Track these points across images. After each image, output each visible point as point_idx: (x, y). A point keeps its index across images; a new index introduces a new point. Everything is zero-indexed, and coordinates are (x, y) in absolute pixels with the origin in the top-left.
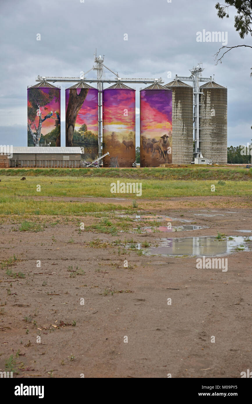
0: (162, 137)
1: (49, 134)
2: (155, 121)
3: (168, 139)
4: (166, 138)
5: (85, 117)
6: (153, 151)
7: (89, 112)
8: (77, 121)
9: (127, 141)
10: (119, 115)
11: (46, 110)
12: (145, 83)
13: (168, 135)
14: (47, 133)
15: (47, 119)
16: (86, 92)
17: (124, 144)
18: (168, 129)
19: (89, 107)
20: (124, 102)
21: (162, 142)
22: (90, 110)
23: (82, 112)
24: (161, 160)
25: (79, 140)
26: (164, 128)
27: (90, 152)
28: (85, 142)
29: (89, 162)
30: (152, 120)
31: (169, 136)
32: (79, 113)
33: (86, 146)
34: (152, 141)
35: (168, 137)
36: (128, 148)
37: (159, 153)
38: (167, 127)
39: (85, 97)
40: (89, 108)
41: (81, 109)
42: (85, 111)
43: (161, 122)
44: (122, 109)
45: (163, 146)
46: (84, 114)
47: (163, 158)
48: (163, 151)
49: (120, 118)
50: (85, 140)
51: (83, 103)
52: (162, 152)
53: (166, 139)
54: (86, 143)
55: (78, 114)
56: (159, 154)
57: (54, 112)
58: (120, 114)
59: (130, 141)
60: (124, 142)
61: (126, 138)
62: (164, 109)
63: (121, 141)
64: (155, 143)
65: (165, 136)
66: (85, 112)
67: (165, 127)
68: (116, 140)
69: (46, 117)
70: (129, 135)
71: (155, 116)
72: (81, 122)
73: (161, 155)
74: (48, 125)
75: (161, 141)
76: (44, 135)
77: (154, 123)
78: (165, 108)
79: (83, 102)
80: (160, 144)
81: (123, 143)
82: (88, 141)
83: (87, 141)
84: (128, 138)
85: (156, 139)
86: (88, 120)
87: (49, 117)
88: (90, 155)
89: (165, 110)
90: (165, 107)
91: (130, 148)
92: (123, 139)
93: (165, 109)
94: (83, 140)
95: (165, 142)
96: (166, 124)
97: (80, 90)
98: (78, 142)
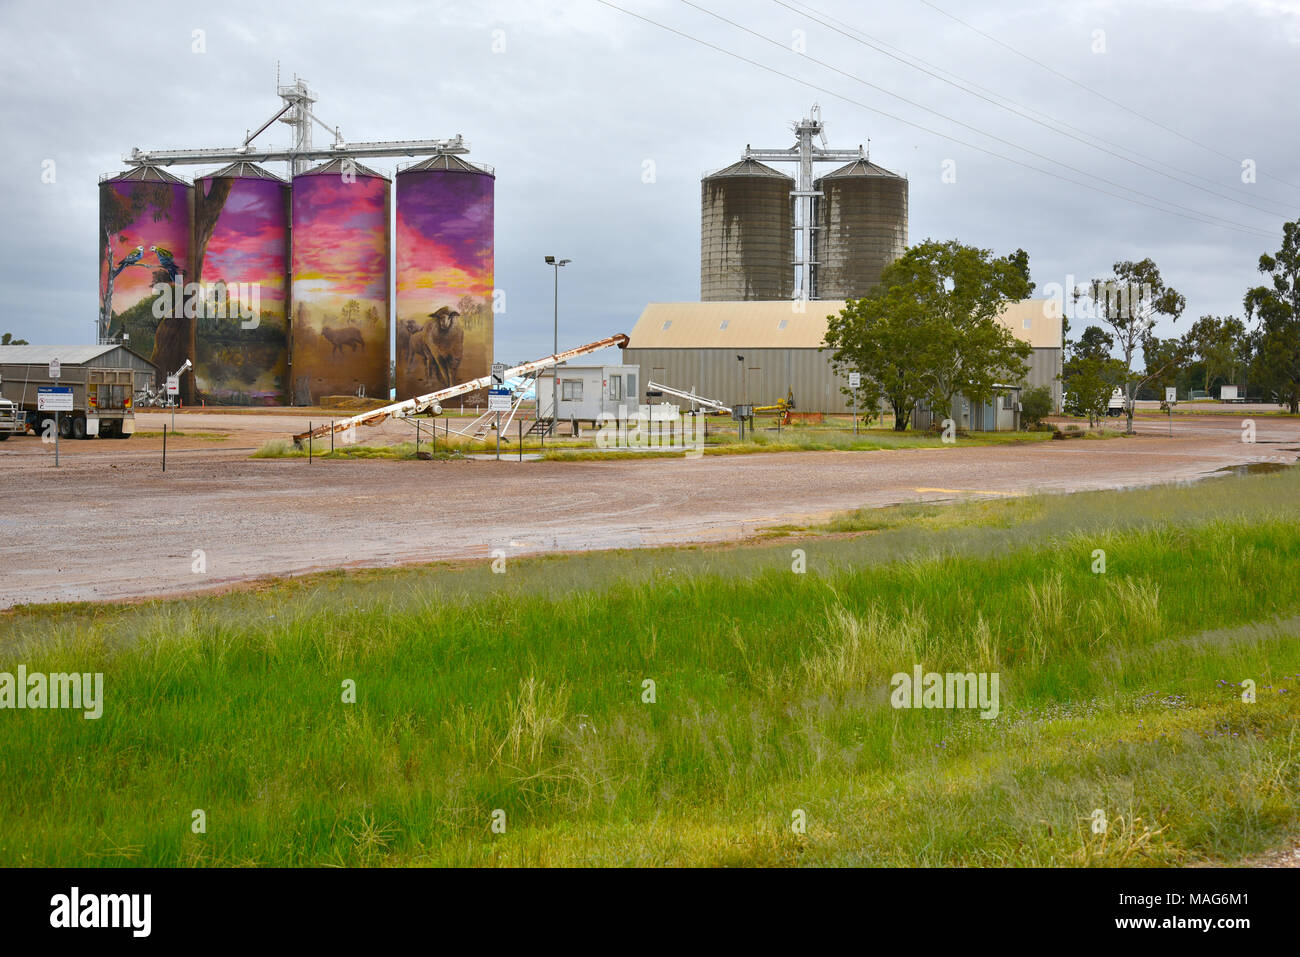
0: (432, 316)
1: (130, 310)
2: (414, 266)
3: (456, 320)
4: (447, 317)
5: (222, 261)
6: (410, 357)
7: (234, 245)
8: (204, 272)
9: (335, 327)
10: (313, 252)
11: (125, 243)
12: (410, 152)
13: (453, 308)
14: (126, 309)
15: (125, 269)
16: (226, 189)
17: (326, 337)
18: (455, 291)
19: (236, 230)
20: (327, 211)
21: (435, 329)
22: (236, 240)
23: (213, 247)
24: (430, 385)
25: (207, 328)
26: (443, 288)
27: (238, 361)
28: (222, 332)
29: (235, 391)
30: (407, 264)
31: (459, 311)
32: (209, 250)
33: (226, 344)
34: (408, 327)
35: (455, 314)
36: (338, 350)
37: (425, 364)
38: (453, 283)
39: (222, 200)
40: (233, 233)
41: (213, 236)
42: (222, 242)
43: (430, 270)
44: (319, 233)
45: (438, 341)
46: (220, 251)
47: (436, 380)
48: (436, 357)
49: (315, 258)
50: (223, 327)
51: (216, 219)
52: (433, 361)
53: (447, 321)
54: (226, 334)
55: (207, 253)
56: (423, 367)
57: (147, 247)
58: (315, 247)
59: (346, 326)
60: (326, 332)
61: (334, 318)
62: (440, 230)
63: (316, 326)
64: (413, 333)
65: (443, 311)
66: (223, 245)
67: (445, 283)
68: (308, 326)
69: (123, 264)
70: (343, 310)
71: (414, 250)
72: (211, 274)
73: (431, 369)
74: (129, 286)
75: (429, 327)
76: (119, 313)
77: (411, 270)
78: (443, 224)
79: (218, 215)
80: (426, 336)
81: (323, 333)
82: (231, 328)
83: (227, 330)
84: (339, 320)
85: (417, 320)
86: (231, 268)
87: (132, 263)
88: (237, 370)
89: (444, 231)
90: (445, 221)
91: (347, 349)
92: (324, 322)
93: (445, 228)
94: (216, 328)
95: (443, 330)
96: (448, 274)
97: (210, 183)
98: (205, 333)
